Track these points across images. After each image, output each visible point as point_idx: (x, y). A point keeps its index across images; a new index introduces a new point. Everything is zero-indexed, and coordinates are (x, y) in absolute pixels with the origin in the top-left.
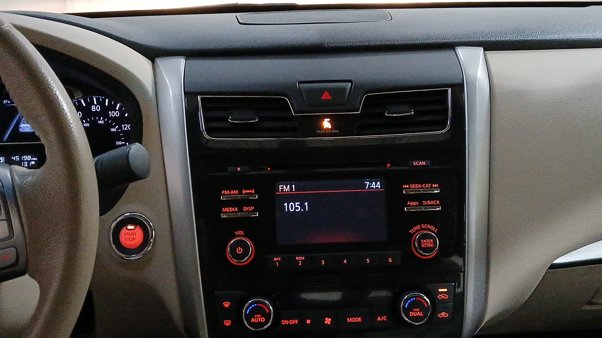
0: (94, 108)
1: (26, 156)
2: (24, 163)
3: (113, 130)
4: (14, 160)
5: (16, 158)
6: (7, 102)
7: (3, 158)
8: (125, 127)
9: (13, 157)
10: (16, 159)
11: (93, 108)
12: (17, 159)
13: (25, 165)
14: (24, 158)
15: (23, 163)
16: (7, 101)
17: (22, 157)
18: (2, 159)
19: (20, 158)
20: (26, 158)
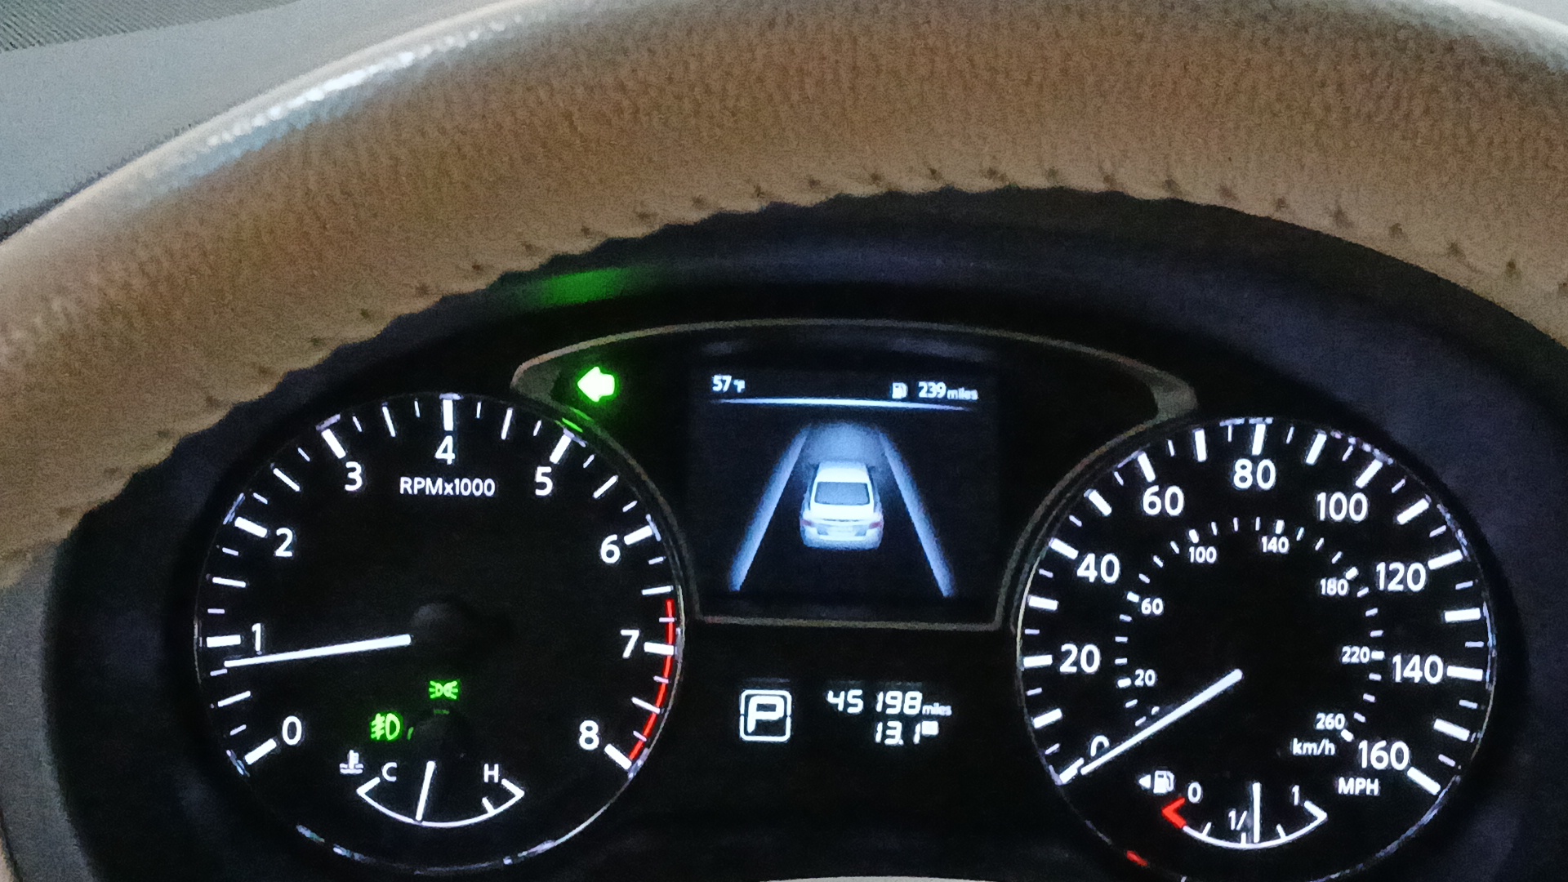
0: (1247, 473)
1: (899, 694)
2: (885, 728)
3: (1332, 587)
4: (841, 708)
5: (851, 700)
6: (733, 387)
7: (784, 698)
8: (1390, 575)
9: (836, 695)
10: (847, 705)
11: (1243, 475)
12: (855, 705)
13: (893, 737)
14: (889, 701)
15: (880, 726)
16: (728, 378)
17: (880, 696)
18: (779, 703)
19: (869, 699)
20: (898, 703)
